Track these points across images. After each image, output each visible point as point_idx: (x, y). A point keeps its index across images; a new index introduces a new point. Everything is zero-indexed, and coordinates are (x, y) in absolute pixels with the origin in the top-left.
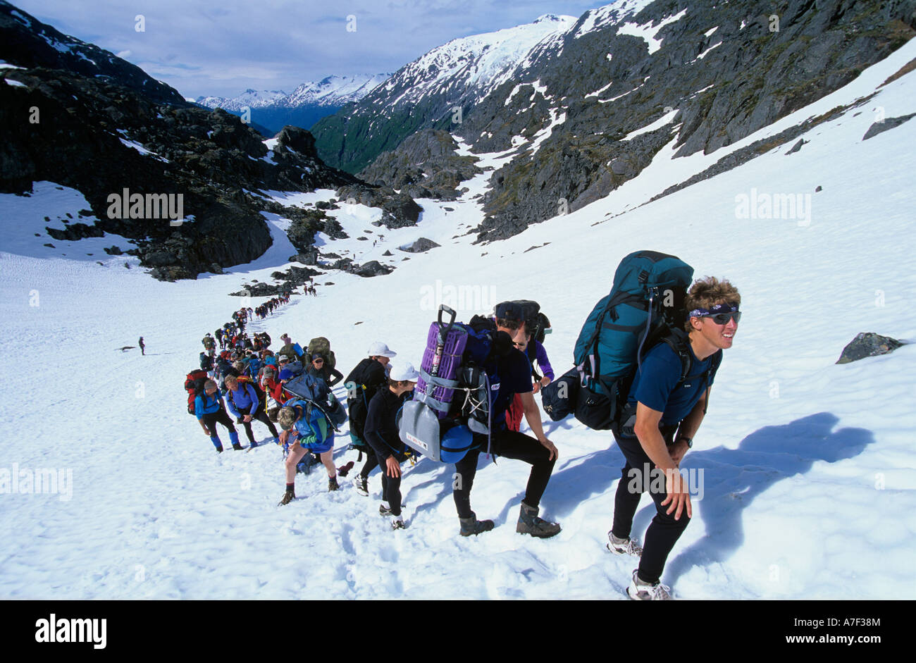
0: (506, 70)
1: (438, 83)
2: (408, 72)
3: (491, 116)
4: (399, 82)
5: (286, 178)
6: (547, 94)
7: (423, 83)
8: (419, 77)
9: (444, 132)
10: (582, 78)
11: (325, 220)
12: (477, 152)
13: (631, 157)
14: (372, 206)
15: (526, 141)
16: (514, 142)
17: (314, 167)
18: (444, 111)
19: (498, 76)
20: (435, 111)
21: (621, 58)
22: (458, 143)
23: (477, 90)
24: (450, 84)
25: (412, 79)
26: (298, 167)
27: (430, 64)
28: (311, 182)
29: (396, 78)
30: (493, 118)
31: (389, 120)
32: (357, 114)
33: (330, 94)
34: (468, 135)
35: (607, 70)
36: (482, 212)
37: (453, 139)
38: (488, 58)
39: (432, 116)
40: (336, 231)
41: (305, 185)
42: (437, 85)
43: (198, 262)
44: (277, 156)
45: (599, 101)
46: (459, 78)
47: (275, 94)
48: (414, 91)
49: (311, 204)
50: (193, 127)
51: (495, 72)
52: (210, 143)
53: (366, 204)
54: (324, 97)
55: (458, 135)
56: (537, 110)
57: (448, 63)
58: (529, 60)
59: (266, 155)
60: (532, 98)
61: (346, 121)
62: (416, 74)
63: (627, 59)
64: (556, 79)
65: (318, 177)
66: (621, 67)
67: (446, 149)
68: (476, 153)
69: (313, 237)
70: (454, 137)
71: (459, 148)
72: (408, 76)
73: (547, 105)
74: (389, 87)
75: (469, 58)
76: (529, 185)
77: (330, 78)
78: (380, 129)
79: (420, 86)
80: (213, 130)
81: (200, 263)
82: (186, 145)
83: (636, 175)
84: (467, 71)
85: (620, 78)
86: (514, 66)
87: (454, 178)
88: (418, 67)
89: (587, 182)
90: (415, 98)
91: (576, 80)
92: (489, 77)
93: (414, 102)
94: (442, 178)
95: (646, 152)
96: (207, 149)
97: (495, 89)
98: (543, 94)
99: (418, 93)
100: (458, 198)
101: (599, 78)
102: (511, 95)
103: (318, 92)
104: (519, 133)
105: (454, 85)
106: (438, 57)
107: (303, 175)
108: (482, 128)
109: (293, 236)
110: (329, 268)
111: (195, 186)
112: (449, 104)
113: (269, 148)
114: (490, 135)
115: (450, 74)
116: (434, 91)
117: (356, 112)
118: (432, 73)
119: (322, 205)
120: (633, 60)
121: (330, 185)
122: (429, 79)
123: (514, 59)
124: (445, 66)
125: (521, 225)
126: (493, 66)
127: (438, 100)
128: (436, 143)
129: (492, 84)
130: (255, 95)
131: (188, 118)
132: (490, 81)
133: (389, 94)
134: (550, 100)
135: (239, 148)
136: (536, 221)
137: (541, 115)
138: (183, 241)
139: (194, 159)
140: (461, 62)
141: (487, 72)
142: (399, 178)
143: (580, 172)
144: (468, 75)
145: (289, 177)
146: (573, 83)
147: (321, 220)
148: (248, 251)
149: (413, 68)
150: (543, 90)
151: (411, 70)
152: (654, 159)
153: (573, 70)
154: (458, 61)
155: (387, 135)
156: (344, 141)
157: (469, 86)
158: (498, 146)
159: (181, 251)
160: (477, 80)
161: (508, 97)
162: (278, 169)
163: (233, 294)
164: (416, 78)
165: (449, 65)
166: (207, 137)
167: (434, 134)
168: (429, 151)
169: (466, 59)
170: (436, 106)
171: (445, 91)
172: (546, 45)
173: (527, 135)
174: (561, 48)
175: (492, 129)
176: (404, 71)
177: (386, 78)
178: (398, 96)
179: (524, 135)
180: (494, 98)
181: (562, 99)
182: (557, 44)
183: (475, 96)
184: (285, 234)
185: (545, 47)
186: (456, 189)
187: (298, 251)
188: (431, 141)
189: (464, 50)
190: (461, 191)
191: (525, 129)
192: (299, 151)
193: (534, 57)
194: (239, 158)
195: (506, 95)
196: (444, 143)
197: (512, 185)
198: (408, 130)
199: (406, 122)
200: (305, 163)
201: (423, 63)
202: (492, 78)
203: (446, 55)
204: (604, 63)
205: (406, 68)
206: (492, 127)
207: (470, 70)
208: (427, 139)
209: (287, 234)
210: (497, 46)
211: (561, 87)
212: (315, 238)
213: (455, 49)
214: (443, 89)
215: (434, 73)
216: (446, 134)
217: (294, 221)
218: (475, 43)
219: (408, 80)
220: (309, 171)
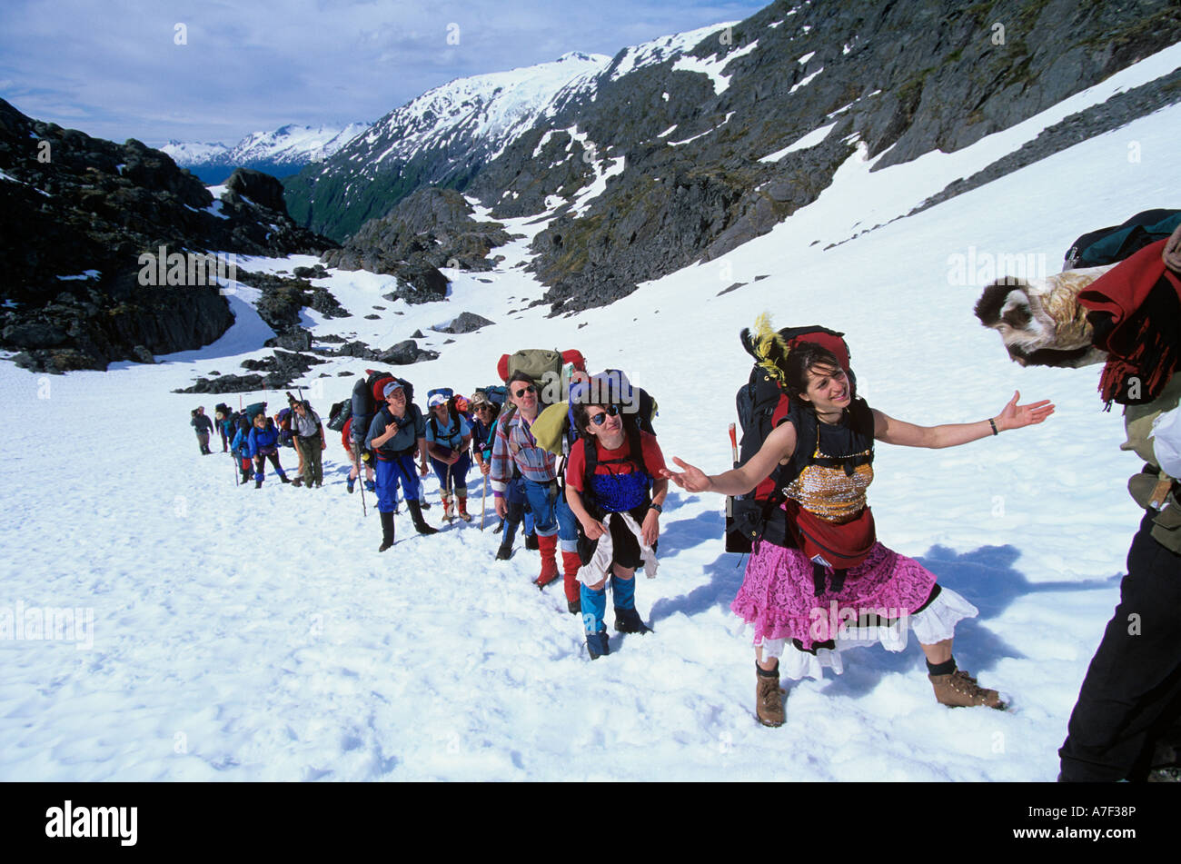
0: (524, 119)
1: (436, 134)
2: (396, 120)
3: (515, 171)
4: (384, 132)
5: (243, 237)
6: (587, 143)
7: (417, 134)
8: (410, 127)
9: (454, 191)
10: (633, 122)
11: (311, 292)
12: (500, 216)
13: (798, 177)
14: (380, 272)
15: (565, 202)
16: (549, 204)
17: (284, 225)
18: (445, 172)
19: (513, 127)
20: (434, 170)
21: (681, 97)
22: (473, 206)
23: (488, 143)
24: (453, 136)
25: (401, 130)
26: (260, 223)
27: (425, 110)
28: (281, 244)
29: (380, 127)
30: (518, 173)
31: (372, 182)
32: (328, 174)
33: (289, 149)
34: (485, 196)
35: (663, 111)
36: (536, 282)
37: (466, 202)
38: (501, 104)
39: (429, 177)
40: (330, 306)
41: (273, 248)
42: (434, 137)
43: (108, 343)
44: (227, 208)
45: (669, 143)
46: (463, 128)
47: (211, 148)
48: (404, 145)
49: (286, 272)
50: (93, 155)
51: (510, 121)
52: (122, 179)
53: (371, 269)
54: (281, 152)
55: (472, 195)
56: (576, 163)
57: (449, 109)
58: (554, 107)
59: (211, 206)
60: (568, 148)
61: (312, 184)
62: (406, 123)
63: (687, 99)
64: (599, 124)
65: (290, 238)
66: (681, 109)
67: (457, 213)
68: (497, 218)
69: (297, 314)
70: (467, 198)
71: (474, 212)
72: (397, 125)
73: (588, 156)
74: (371, 139)
75: (476, 103)
76: (607, 240)
77: (288, 127)
78: (360, 194)
79: (413, 138)
80: (126, 163)
81: (112, 345)
82: (81, 177)
83: (813, 199)
84: (474, 120)
85: (690, 119)
86: (535, 114)
87: (482, 243)
88: (409, 114)
89: (725, 218)
90: (407, 154)
91: (624, 125)
92: (503, 127)
93: (405, 158)
94: (465, 244)
95: (822, 168)
96: (117, 186)
97: (512, 142)
98: (583, 143)
99: (412, 146)
100: (494, 269)
101: (655, 122)
102: (540, 144)
103: (273, 145)
104: (554, 192)
105: (457, 137)
106: (435, 101)
107: (268, 235)
108: (503, 186)
109: (266, 311)
110: (332, 354)
111: (99, 229)
112: (451, 161)
113: (215, 197)
114: (516, 195)
115: (451, 123)
116: (432, 144)
117: (326, 171)
118: (428, 121)
119: (302, 272)
120: (697, 100)
121: (308, 249)
122: (424, 129)
123: (535, 104)
124: (445, 113)
125: (624, 285)
126: (508, 114)
127: (438, 156)
128: (444, 206)
129: (507, 136)
130: (183, 149)
131: (84, 143)
132: (505, 133)
133: (370, 148)
134: (592, 150)
135: (168, 189)
136: (647, 277)
137: (582, 168)
138: (80, 307)
139: (95, 196)
140: (465, 108)
141: (500, 121)
142: (403, 245)
143: (713, 204)
144: (476, 125)
145: (248, 236)
146: (620, 129)
147: (306, 292)
148: (196, 331)
149: (402, 114)
150: (582, 137)
151: (400, 117)
152: (835, 177)
153: (620, 113)
154: (462, 107)
155: (369, 202)
156: (311, 210)
157: (477, 139)
158: (528, 208)
159: (75, 324)
160: (488, 132)
161: (537, 147)
162: (230, 224)
163: (180, 391)
164: (407, 125)
165: (450, 112)
166: (116, 172)
167: (440, 194)
168: (434, 216)
169: (472, 105)
170: (435, 164)
171: (446, 145)
172: (574, 88)
173: (566, 195)
174: (594, 93)
175: (518, 189)
176: (391, 118)
177: (365, 128)
178: (384, 151)
179: (561, 194)
180: (518, 148)
181: (608, 149)
182: (589, 87)
183: (486, 151)
184: (253, 309)
185: (574, 91)
186: (487, 257)
187: (276, 332)
188: (436, 203)
189: (469, 94)
190: (494, 259)
191: (561, 187)
192: (259, 203)
193: (561, 102)
194: (170, 204)
195: (533, 145)
196: (454, 206)
197: (576, 245)
198: (398, 194)
199: (396, 184)
200: (270, 218)
201: (416, 109)
202: (508, 129)
203: (446, 99)
204: (659, 105)
205: (392, 114)
206: (517, 185)
207: (477, 118)
208: (431, 201)
209: (257, 309)
210: (512, 88)
211: (607, 134)
212: (300, 316)
213: (457, 92)
214: (444, 143)
215: (431, 122)
216: (455, 195)
217: (264, 290)
218: (482, 85)
219: (395, 131)
220: (277, 230)
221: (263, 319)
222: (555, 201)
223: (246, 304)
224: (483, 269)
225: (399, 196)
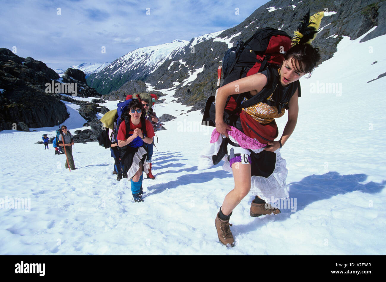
0: (162, 60)
1: (133, 65)
2: (120, 61)
3: (162, 74)
4: (116, 65)
6: (186, 65)
7: (127, 65)
9: (141, 81)
10: (201, 58)
11: (100, 108)
15: (180, 84)
16: (174, 84)
17: (86, 87)
18: (136, 77)
19: (158, 63)
20: (132, 77)
21: (217, 50)
22: (148, 86)
23: (150, 68)
24: (138, 66)
25: (121, 64)
27: (129, 58)
29: (114, 63)
30: (163, 75)
31: (112, 81)
32: (97, 78)
34: (152, 83)
35: (211, 54)
36: (183, 105)
37: (146, 85)
38: (154, 56)
39: (131, 79)
41: (82, 94)
42: (132, 66)
44: (65, 80)
46: (142, 63)
47: (58, 71)
48: (122, 69)
49: (89, 101)
51: (157, 61)
52: (23, 66)
55: (147, 82)
56: (183, 71)
57: (137, 57)
58: (171, 56)
59: (59, 79)
60: (180, 67)
61: (92, 81)
62: (123, 62)
63: (219, 50)
64: (189, 59)
65: (88, 91)
66: (217, 53)
67: (143, 88)
68: (157, 90)
69: (95, 115)
71: (148, 88)
72: (120, 62)
73: (187, 69)
74: (111, 67)
75: (146, 55)
77: (84, 64)
78: (108, 84)
79: (125, 67)
80: (26, 62)
84: (145, 61)
86: (165, 58)
88: (124, 59)
90: (123, 72)
91: (198, 59)
92: (155, 63)
93: (123, 73)
98: (184, 65)
99: (125, 69)
100: (164, 103)
101: (208, 57)
102: (170, 66)
104: (176, 81)
105: (140, 66)
106: (133, 55)
107: (81, 90)
108: (158, 79)
109: (83, 113)
112: (138, 74)
114: (162, 82)
115: (138, 62)
116: (131, 68)
117: (96, 77)
118: (130, 61)
119: (95, 101)
120: (222, 50)
122: (129, 64)
123: (165, 56)
124: (136, 59)
126: (156, 58)
127: (133, 72)
128: (138, 86)
129: (156, 65)
132: (155, 65)
133: (111, 70)
134: (188, 67)
135: (42, 71)
137: (185, 73)
140: (142, 57)
141: (153, 61)
146: (197, 60)
147: (97, 107)
150: (184, 63)
151: (121, 60)
153: (197, 55)
155: (111, 87)
157: (146, 67)
158: (167, 86)
160: (150, 64)
164: (123, 63)
165: (137, 58)
166: (21, 63)
167: (137, 82)
168: (135, 89)
169: (144, 56)
170: (132, 75)
171: (136, 68)
172: (178, 50)
173: (179, 81)
174: (184, 51)
175: (163, 80)
176: (118, 60)
177: (109, 64)
178: (116, 71)
179: (178, 81)
180: (162, 67)
181: (193, 66)
182: (182, 50)
183: (149, 70)
184: (77, 112)
185: (178, 51)
186: (159, 99)
187: (88, 121)
188: (135, 85)
189: (143, 53)
190: (162, 100)
191: (178, 79)
192: (77, 80)
193: (173, 55)
194: (43, 76)
195: (168, 66)
196: (142, 86)
197: (197, 92)
198: (120, 84)
199: (120, 81)
200: (81, 84)
201: (126, 57)
202: (156, 63)
203: (136, 54)
204: (210, 52)
205: (118, 59)
206: (163, 79)
207: (146, 60)
208: (134, 84)
209: (79, 112)
210: (158, 51)
211: (192, 62)
212: (97, 116)
213: (140, 52)
214: (135, 68)
215: (131, 61)
216: (142, 82)
217: (81, 106)
218: (148, 50)
219: (119, 64)
220: (83, 88)
221: (82, 116)
222: (176, 84)
223: (74, 110)
224: (160, 102)
225: (121, 85)
